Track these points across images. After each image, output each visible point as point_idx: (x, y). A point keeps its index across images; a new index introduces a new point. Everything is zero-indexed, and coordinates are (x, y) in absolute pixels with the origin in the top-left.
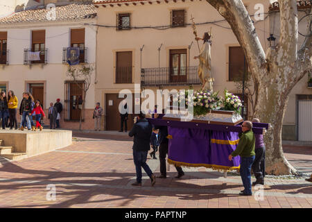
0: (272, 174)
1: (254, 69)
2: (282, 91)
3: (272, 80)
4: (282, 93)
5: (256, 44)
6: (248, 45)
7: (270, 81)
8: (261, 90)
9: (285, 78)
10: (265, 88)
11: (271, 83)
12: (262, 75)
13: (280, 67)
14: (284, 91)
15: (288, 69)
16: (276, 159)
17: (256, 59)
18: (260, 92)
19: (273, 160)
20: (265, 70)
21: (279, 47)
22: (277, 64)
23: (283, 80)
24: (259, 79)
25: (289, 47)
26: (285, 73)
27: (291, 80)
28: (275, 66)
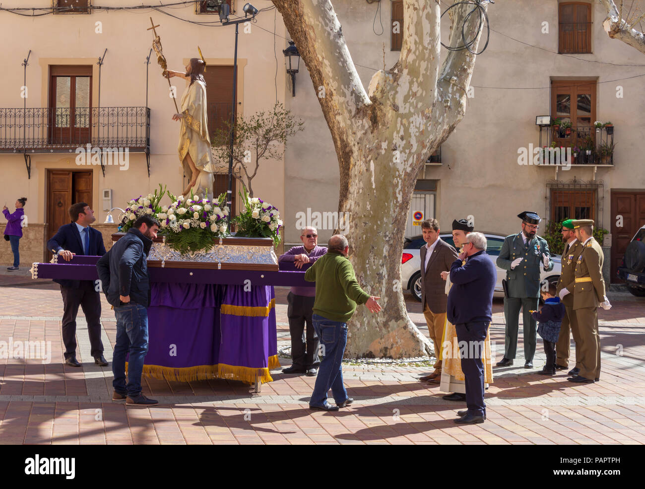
0: (385, 356)
1: (339, 118)
2: (405, 169)
3: (384, 145)
4: (406, 174)
5: (345, 62)
6: (326, 62)
7: (379, 147)
8: (358, 165)
9: (413, 141)
10: (367, 163)
11: (383, 152)
12: (360, 134)
13: (403, 116)
14: (409, 170)
15: (418, 121)
16: (392, 323)
17: (344, 95)
18: (354, 171)
19: (386, 324)
20: (367, 123)
21: (401, 71)
22: (395, 108)
23: (409, 146)
24: (351, 140)
25: (422, 71)
26: (413, 130)
27: (424, 147)
28: (390, 114)
